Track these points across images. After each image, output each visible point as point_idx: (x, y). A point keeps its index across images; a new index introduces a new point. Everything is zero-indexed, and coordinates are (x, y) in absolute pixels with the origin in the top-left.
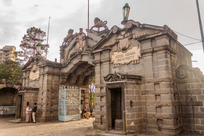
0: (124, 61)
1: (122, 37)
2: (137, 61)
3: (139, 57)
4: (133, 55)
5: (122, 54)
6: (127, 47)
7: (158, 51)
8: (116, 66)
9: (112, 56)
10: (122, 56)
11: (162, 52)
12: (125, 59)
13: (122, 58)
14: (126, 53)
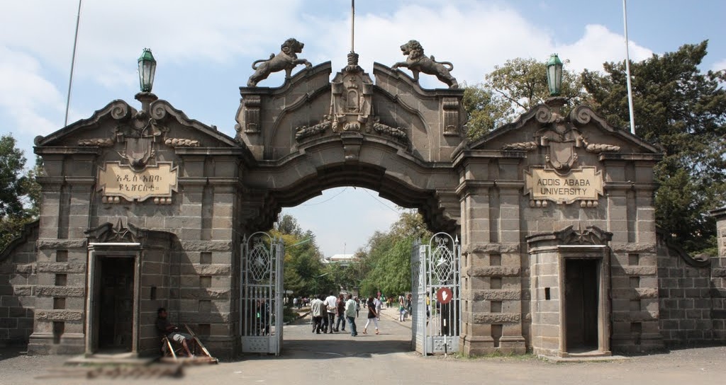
0: (562, 196)
1: (556, 137)
2: (592, 201)
3: (599, 195)
4: (584, 187)
5: (557, 177)
6: (570, 165)
7: (639, 190)
8: (538, 203)
9: (528, 177)
10: (556, 182)
11: (645, 193)
12: (563, 190)
13: (556, 187)
14: (568, 179)
